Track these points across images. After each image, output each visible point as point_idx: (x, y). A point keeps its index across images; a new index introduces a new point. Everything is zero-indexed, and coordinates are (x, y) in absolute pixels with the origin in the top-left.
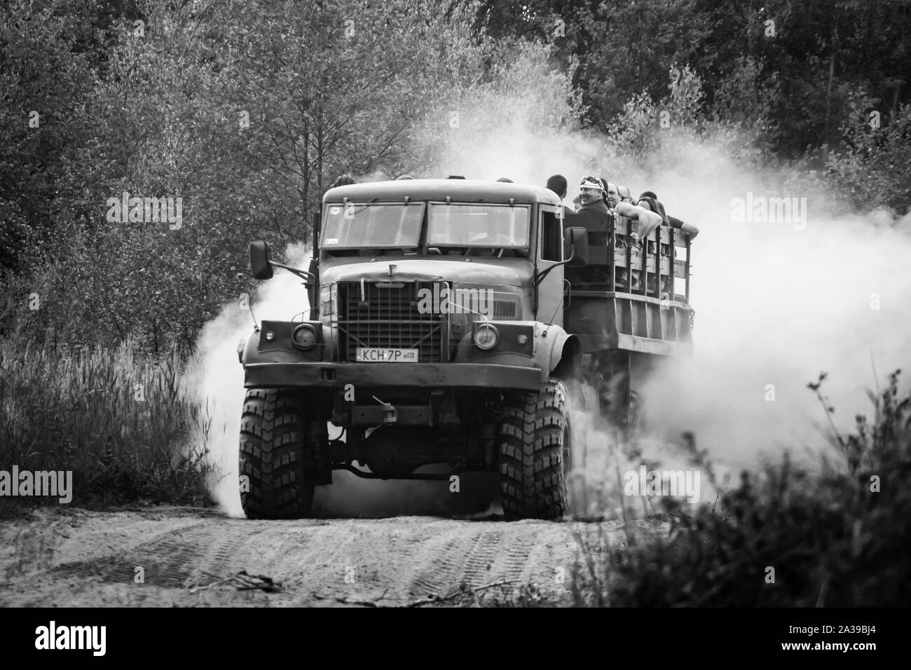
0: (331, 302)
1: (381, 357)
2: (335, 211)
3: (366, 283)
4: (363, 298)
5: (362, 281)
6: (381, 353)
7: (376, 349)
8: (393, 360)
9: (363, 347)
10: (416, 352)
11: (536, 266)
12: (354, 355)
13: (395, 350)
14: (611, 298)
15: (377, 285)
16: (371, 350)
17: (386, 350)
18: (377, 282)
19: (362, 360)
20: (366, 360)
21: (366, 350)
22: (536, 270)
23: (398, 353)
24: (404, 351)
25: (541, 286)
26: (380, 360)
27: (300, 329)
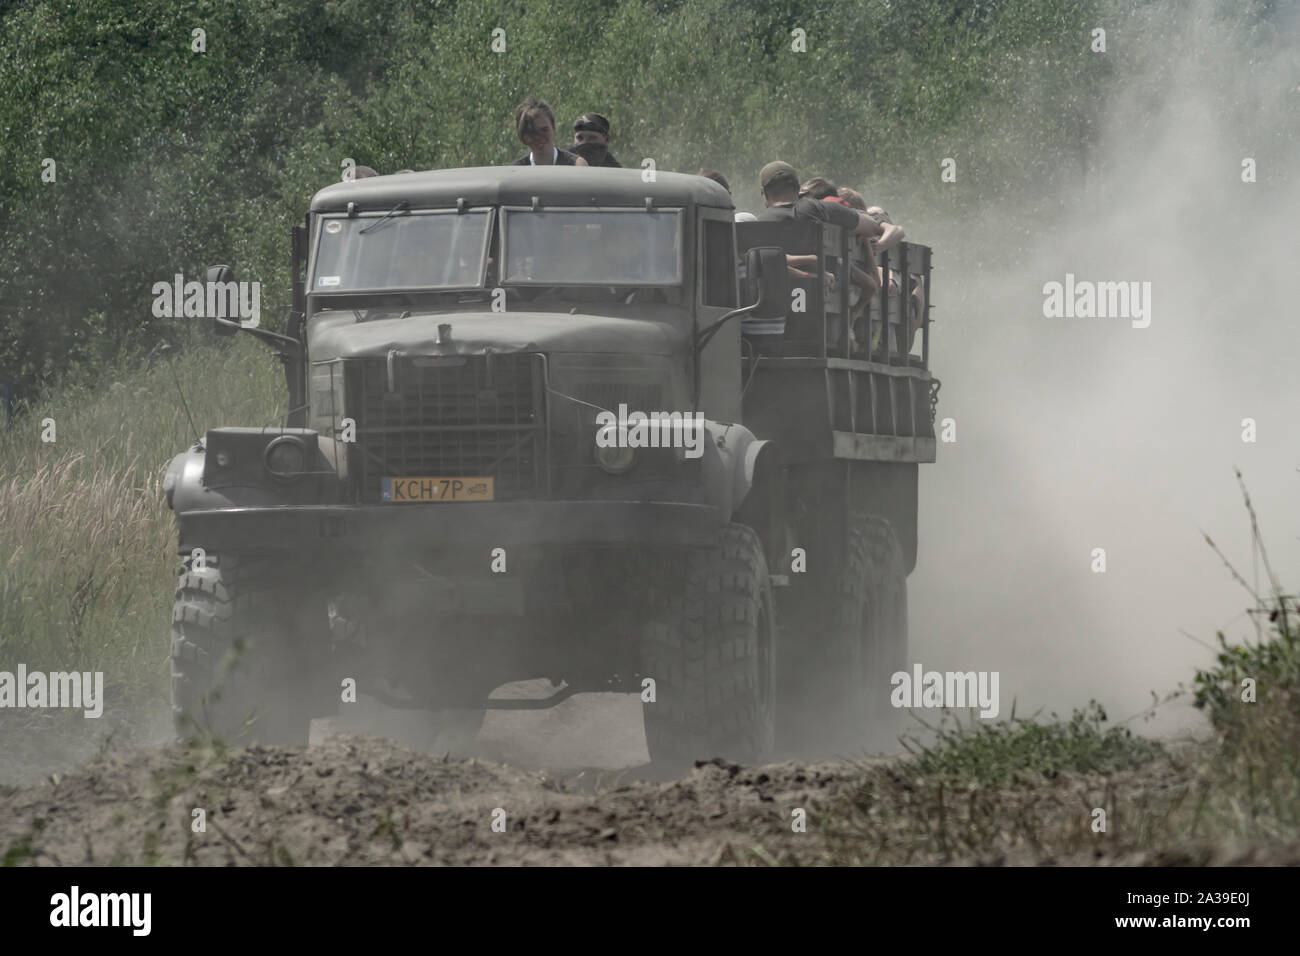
0: (332, 392)
1: (426, 494)
2: (334, 228)
3: (396, 358)
4: (391, 386)
5: (390, 356)
6: (426, 486)
7: (419, 480)
8: (448, 497)
9: (395, 476)
10: (489, 482)
11: (695, 315)
12: (379, 489)
13: (451, 480)
14: (821, 370)
15: (416, 363)
16: (408, 480)
17: (436, 481)
18: (417, 357)
19: (393, 499)
20: (400, 499)
21: (400, 481)
22: (696, 325)
23: (458, 486)
24: (469, 482)
25: (705, 354)
26: (426, 498)
27: (277, 445)
